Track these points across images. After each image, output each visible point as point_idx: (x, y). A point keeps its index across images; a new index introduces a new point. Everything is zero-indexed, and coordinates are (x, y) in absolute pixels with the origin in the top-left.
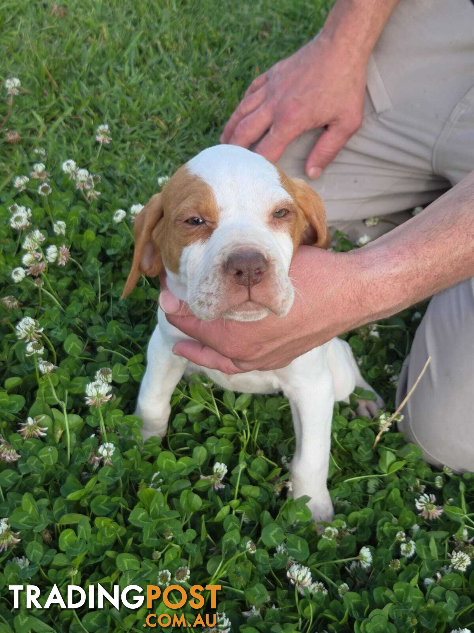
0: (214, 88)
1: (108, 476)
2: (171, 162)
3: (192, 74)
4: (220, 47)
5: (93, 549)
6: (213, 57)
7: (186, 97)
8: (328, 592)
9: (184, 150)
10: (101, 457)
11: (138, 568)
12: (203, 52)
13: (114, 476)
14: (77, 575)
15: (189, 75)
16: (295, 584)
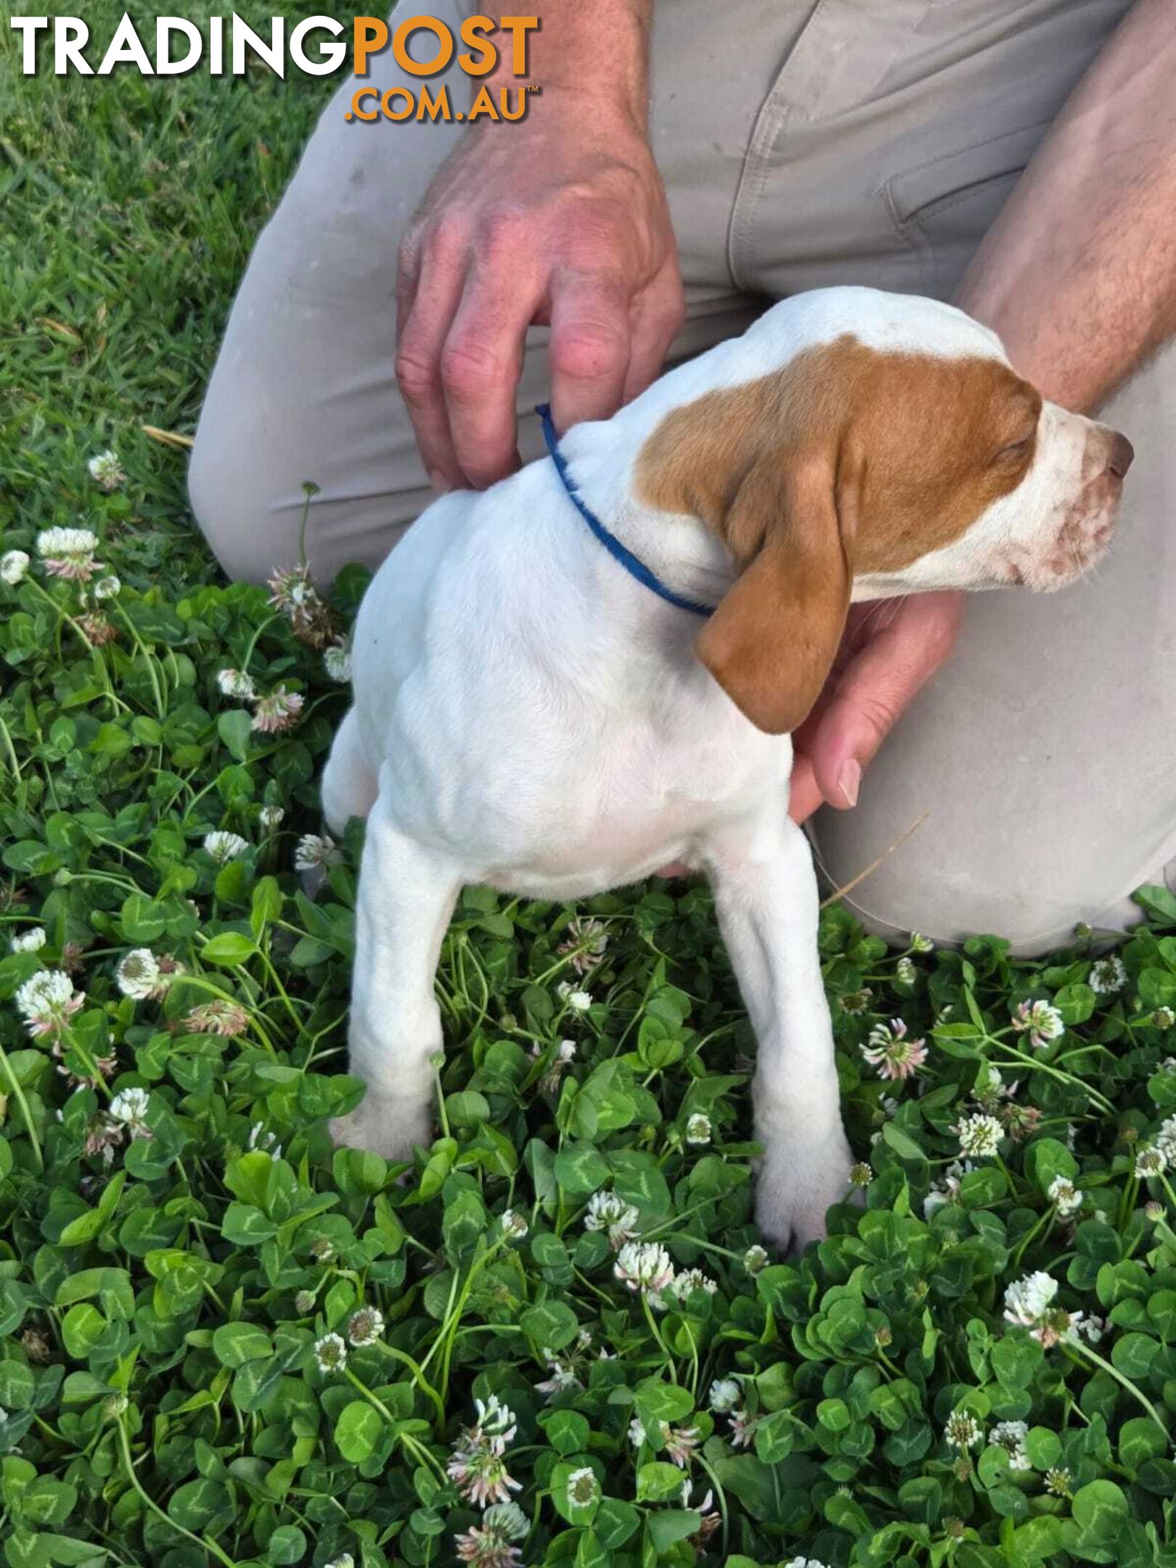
0: (169, 218)
1: (149, 1161)
2: (110, 416)
3: (106, 198)
4: (159, 120)
5: (153, 1339)
6: (149, 146)
7: (106, 254)
8: (718, 1285)
9: (134, 381)
10: (121, 1126)
11: (269, 1352)
12: (119, 138)
13: (162, 1157)
14: (128, 1408)
15: (99, 202)
16: (639, 1289)
